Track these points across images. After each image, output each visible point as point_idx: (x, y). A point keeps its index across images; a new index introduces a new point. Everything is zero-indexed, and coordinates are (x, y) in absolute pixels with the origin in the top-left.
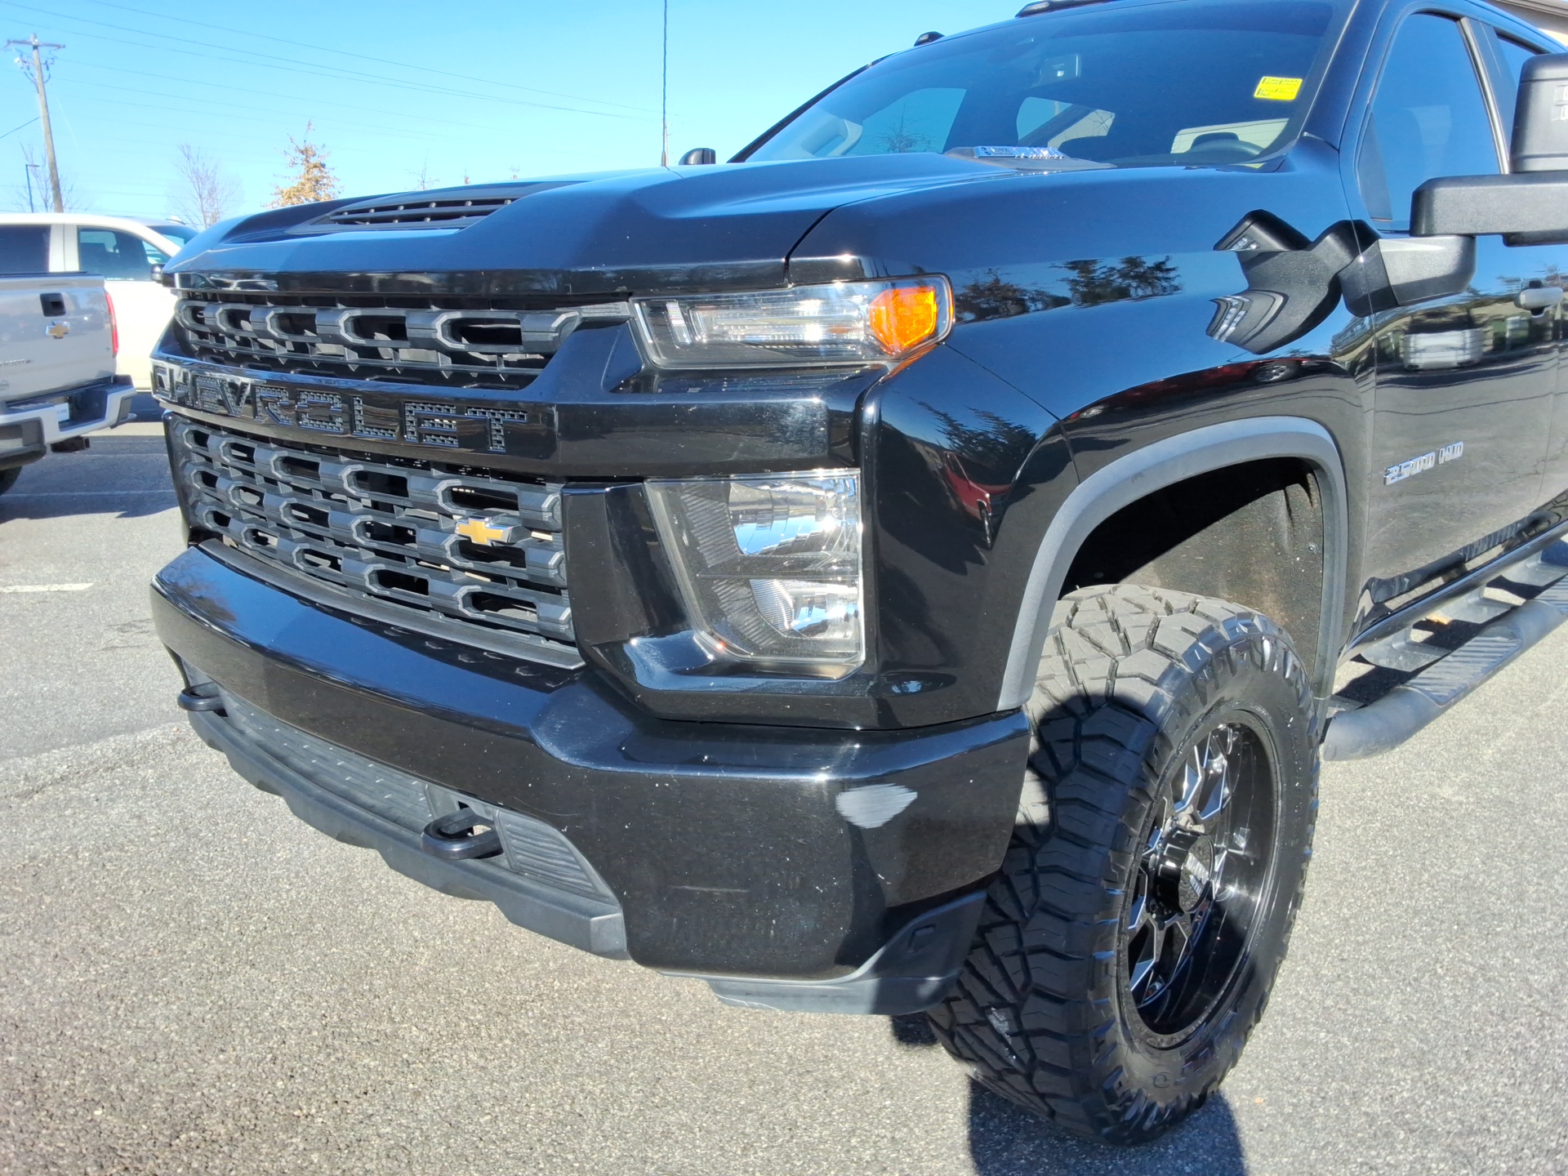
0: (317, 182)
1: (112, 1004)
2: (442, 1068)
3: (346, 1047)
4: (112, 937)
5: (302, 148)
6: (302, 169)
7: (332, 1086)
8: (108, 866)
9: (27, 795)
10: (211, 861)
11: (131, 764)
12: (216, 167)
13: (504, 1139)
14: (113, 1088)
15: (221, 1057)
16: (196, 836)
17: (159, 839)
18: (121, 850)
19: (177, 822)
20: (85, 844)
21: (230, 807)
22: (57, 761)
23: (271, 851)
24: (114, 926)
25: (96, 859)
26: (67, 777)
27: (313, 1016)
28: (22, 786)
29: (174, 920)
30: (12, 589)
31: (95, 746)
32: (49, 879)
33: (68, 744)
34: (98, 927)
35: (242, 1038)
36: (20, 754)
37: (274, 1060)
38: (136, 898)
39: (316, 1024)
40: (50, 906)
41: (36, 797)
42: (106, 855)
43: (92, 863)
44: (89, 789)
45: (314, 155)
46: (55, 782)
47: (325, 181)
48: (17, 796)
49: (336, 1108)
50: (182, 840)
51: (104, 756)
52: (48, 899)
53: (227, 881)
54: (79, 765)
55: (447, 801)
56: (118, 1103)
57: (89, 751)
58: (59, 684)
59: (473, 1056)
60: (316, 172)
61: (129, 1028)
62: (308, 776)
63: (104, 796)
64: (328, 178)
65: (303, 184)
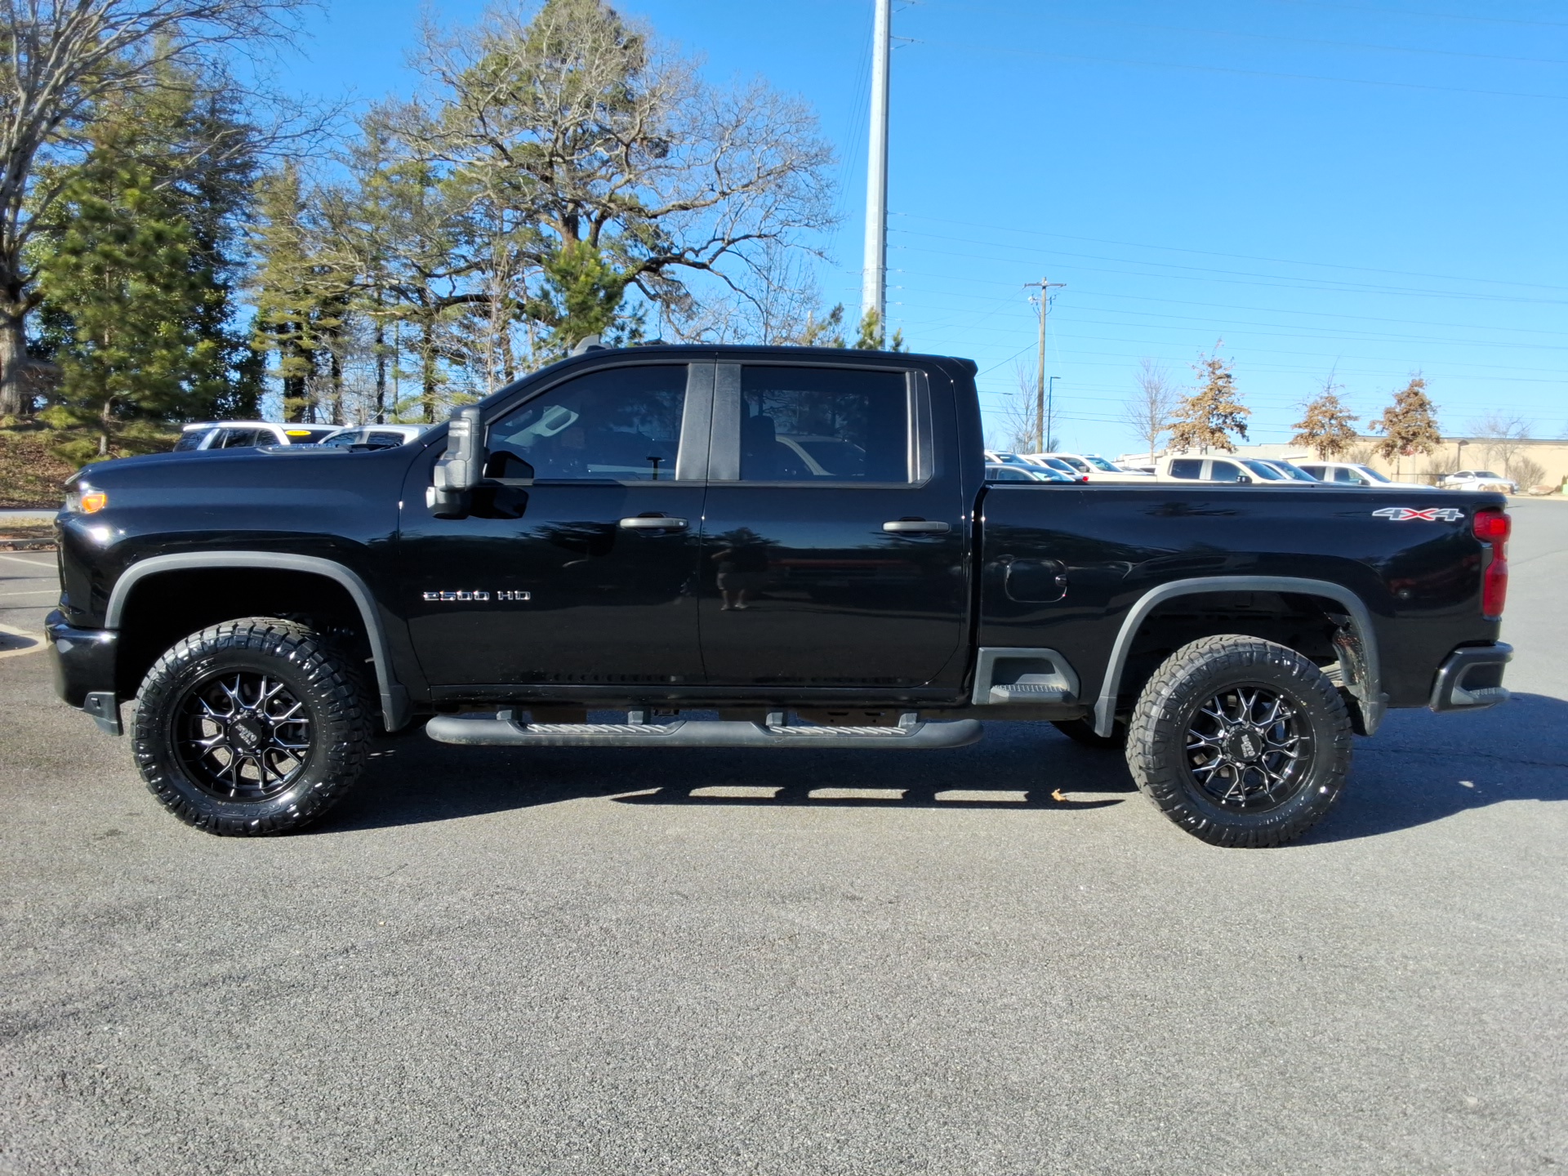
0: (1220, 391)
5: (1210, 362)
6: (1206, 381)
47: (1227, 390)
60: (1220, 383)
64: (1230, 387)
65: (1206, 394)
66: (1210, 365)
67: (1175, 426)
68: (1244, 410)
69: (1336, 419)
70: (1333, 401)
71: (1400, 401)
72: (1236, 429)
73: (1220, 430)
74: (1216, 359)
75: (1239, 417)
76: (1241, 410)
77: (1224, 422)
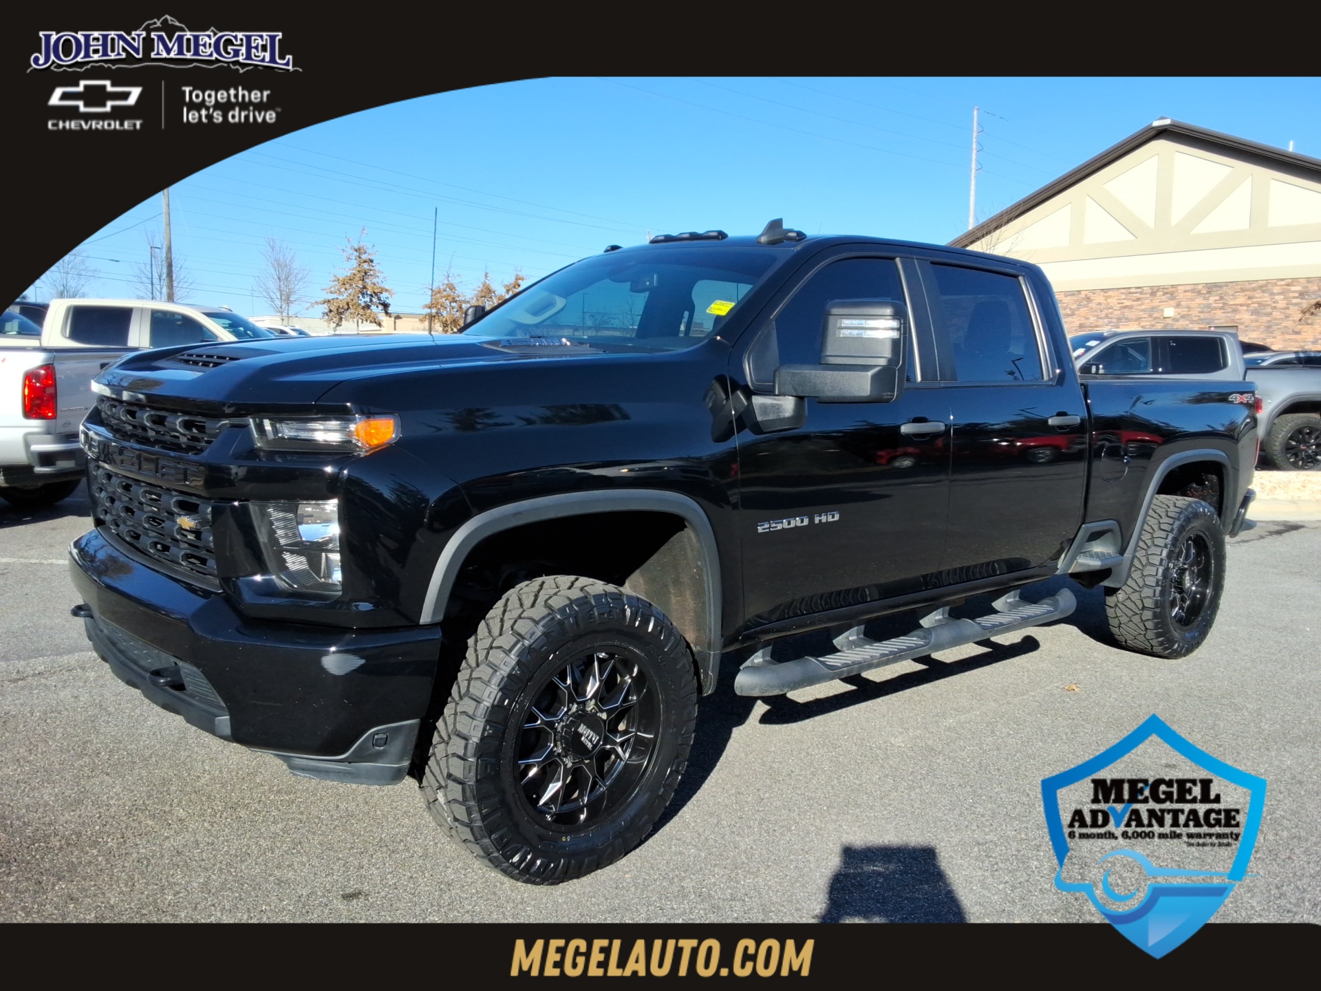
0: (366, 273)
1: (23, 786)
2: (186, 828)
3: (140, 815)
4: (36, 755)
5: (356, 247)
6: (354, 263)
7: (124, 830)
8: (48, 721)
9: (16, 681)
10: (108, 722)
11: (83, 669)
12: (293, 258)
13: (203, 860)
14: (9, 822)
15: (72, 813)
16: (105, 709)
17: (83, 709)
18: (59, 713)
19: (97, 701)
20: (39, 708)
21: (132, 696)
22: (40, 664)
23: (145, 720)
24: (40, 750)
25: (43, 717)
26: (42, 674)
27: (130, 800)
28: (14, 676)
29: (74, 750)
30: (50, 561)
31: (65, 657)
32: (11, 725)
33: (50, 655)
34: (30, 750)
35: (87, 807)
36: (19, 658)
37: (99, 818)
38: (57, 737)
39: (129, 804)
40: (7, 738)
41: (20, 682)
42: (49, 715)
43: (40, 718)
44: (52, 681)
45: (365, 253)
46: (34, 675)
47: (372, 273)
48: (9, 681)
49: (122, 840)
50: (96, 711)
51: (68, 663)
52: (7, 734)
53: (113, 734)
54: (52, 668)
55: (166, 660)
56: (8, 829)
57: (61, 660)
58: (57, 621)
59: (206, 824)
60: (366, 266)
61: (28, 796)
62: (121, 651)
63: (60, 685)
64: (374, 270)
65: (355, 275)
66: (356, 250)
67: (329, 301)
68: (386, 290)
69: (456, 302)
70: (452, 287)
71: (508, 291)
72: (381, 307)
73: (368, 307)
74: (362, 244)
75: (383, 296)
76: (383, 290)
77: (371, 300)
